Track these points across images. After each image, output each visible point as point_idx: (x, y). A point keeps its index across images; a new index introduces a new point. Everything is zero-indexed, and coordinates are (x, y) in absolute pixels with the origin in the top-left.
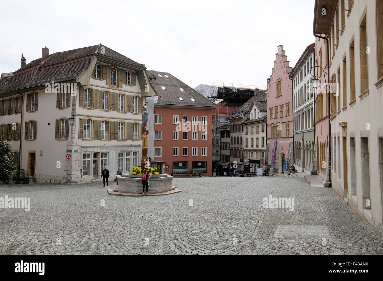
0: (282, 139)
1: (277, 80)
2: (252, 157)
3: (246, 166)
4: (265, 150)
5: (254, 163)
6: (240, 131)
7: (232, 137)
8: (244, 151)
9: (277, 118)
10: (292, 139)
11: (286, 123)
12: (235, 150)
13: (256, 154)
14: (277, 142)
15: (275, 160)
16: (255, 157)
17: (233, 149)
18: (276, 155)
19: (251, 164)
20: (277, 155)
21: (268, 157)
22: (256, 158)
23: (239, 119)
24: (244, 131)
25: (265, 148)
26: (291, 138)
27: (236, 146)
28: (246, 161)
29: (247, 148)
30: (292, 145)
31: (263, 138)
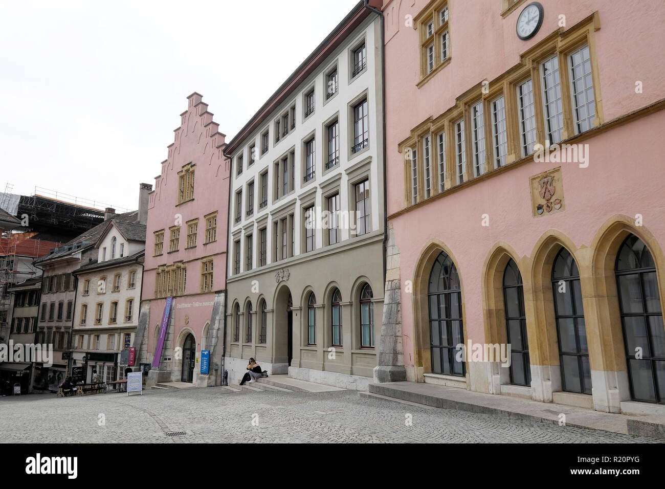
0: (189, 299)
1: (183, 167)
2: (96, 347)
3: (79, 368)
4: (134, 328)
5: (100, 360)
6: (67, 288)
7: (44, 305)
8: (73, 333)
9: (175, 251)
10: (223, 295)
11: (204, 260)
12: (49, 333)
13: (109, 338)
14: (171, 306)
15: (166, 349)
16: (103, 345)
17: (46, 330)
18: (168, 338)
19: (91, 363)
20: (171, 337)
21: (142, 344)
22: (106, 349)
23: (68, 262)
24: (78, 289)
25: (135, 322)
26: (218, 292)
27: (54, 324)
28: (79, 357)
29: (85, 326)
30: (221, 309)
31: (130, 301)
